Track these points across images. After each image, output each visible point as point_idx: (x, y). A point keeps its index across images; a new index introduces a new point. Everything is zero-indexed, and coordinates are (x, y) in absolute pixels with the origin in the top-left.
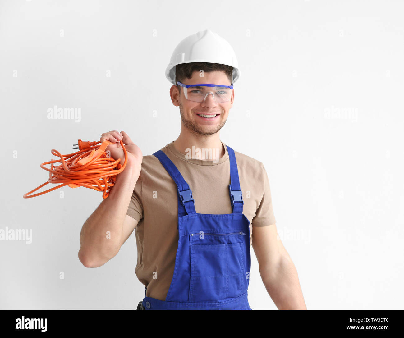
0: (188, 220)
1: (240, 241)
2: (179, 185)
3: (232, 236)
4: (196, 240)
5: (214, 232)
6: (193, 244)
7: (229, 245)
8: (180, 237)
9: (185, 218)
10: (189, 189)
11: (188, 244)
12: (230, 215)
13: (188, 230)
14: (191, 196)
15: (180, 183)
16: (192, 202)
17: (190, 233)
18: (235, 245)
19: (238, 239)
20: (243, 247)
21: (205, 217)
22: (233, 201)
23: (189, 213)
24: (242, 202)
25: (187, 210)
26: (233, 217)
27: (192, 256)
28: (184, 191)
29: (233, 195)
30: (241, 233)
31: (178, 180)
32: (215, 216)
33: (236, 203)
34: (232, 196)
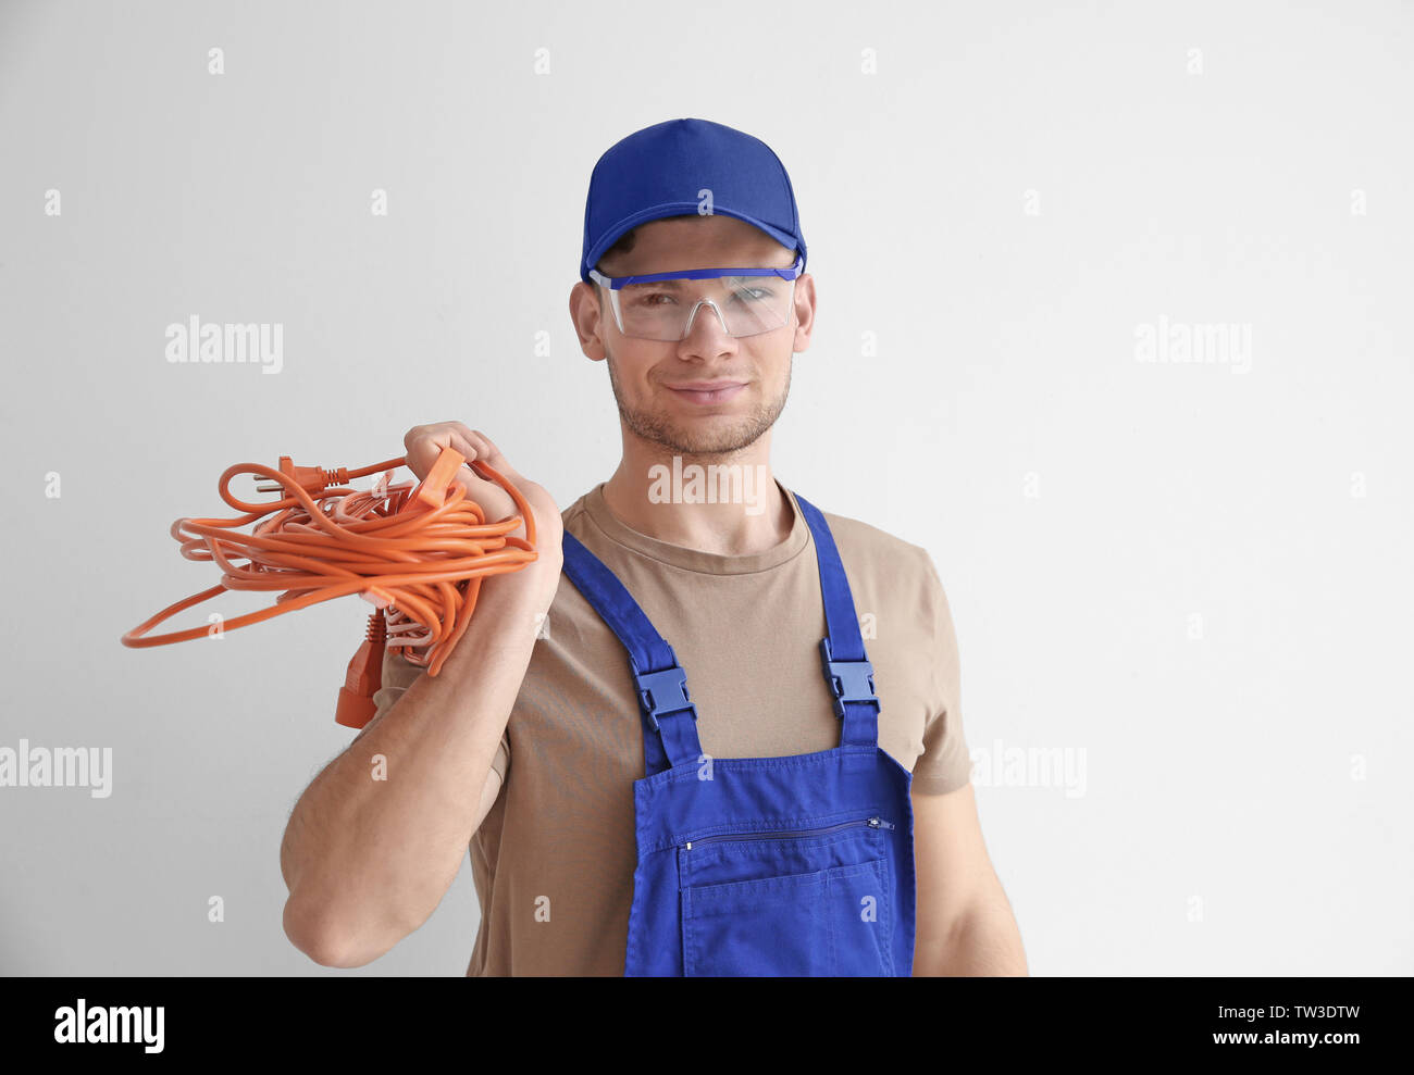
0: (671, 787)
1: (873, 852)
2: (635, 648)
3: (844, 838)
4: (705, 864)
5: (776, 828)
6: (694, 879)
7: (834, 874)
8: (642, 859)
9: (660, 780)
10: (674, 666)
11: (672, 885)
12: (829, 753)
13: (674, 827)
14: (684, 690)
15: (639, 641)
16: (688, 716)
17: (678, 838)
18: (856, 872)
19: (865, 847)
20: (886, 877)
21: (740, 773)
22: (841, 700)
23: (676, 759)
24: (874, 704)
25: (671, 750)
26: (841, 763)
27: (689, 928)
28: (655, 671)
29: (839, 679)
30: (875, 822)
31: (629, 631)
32: (774, 764)
33: (850, 708)
34: (835, 680)
